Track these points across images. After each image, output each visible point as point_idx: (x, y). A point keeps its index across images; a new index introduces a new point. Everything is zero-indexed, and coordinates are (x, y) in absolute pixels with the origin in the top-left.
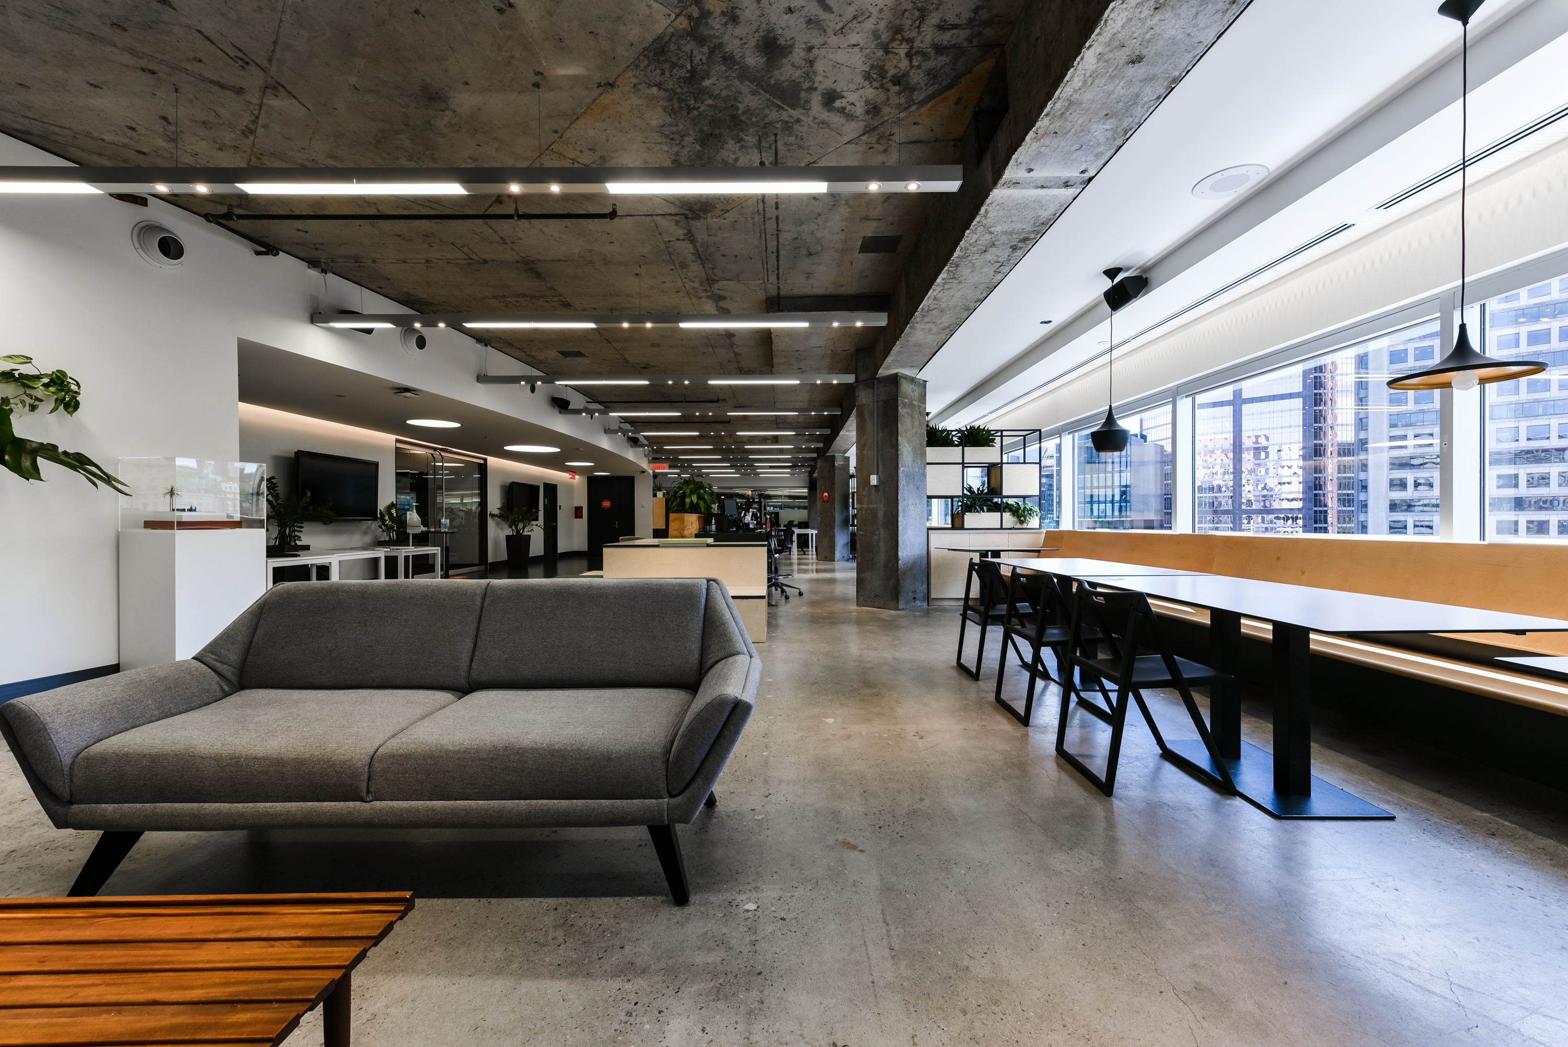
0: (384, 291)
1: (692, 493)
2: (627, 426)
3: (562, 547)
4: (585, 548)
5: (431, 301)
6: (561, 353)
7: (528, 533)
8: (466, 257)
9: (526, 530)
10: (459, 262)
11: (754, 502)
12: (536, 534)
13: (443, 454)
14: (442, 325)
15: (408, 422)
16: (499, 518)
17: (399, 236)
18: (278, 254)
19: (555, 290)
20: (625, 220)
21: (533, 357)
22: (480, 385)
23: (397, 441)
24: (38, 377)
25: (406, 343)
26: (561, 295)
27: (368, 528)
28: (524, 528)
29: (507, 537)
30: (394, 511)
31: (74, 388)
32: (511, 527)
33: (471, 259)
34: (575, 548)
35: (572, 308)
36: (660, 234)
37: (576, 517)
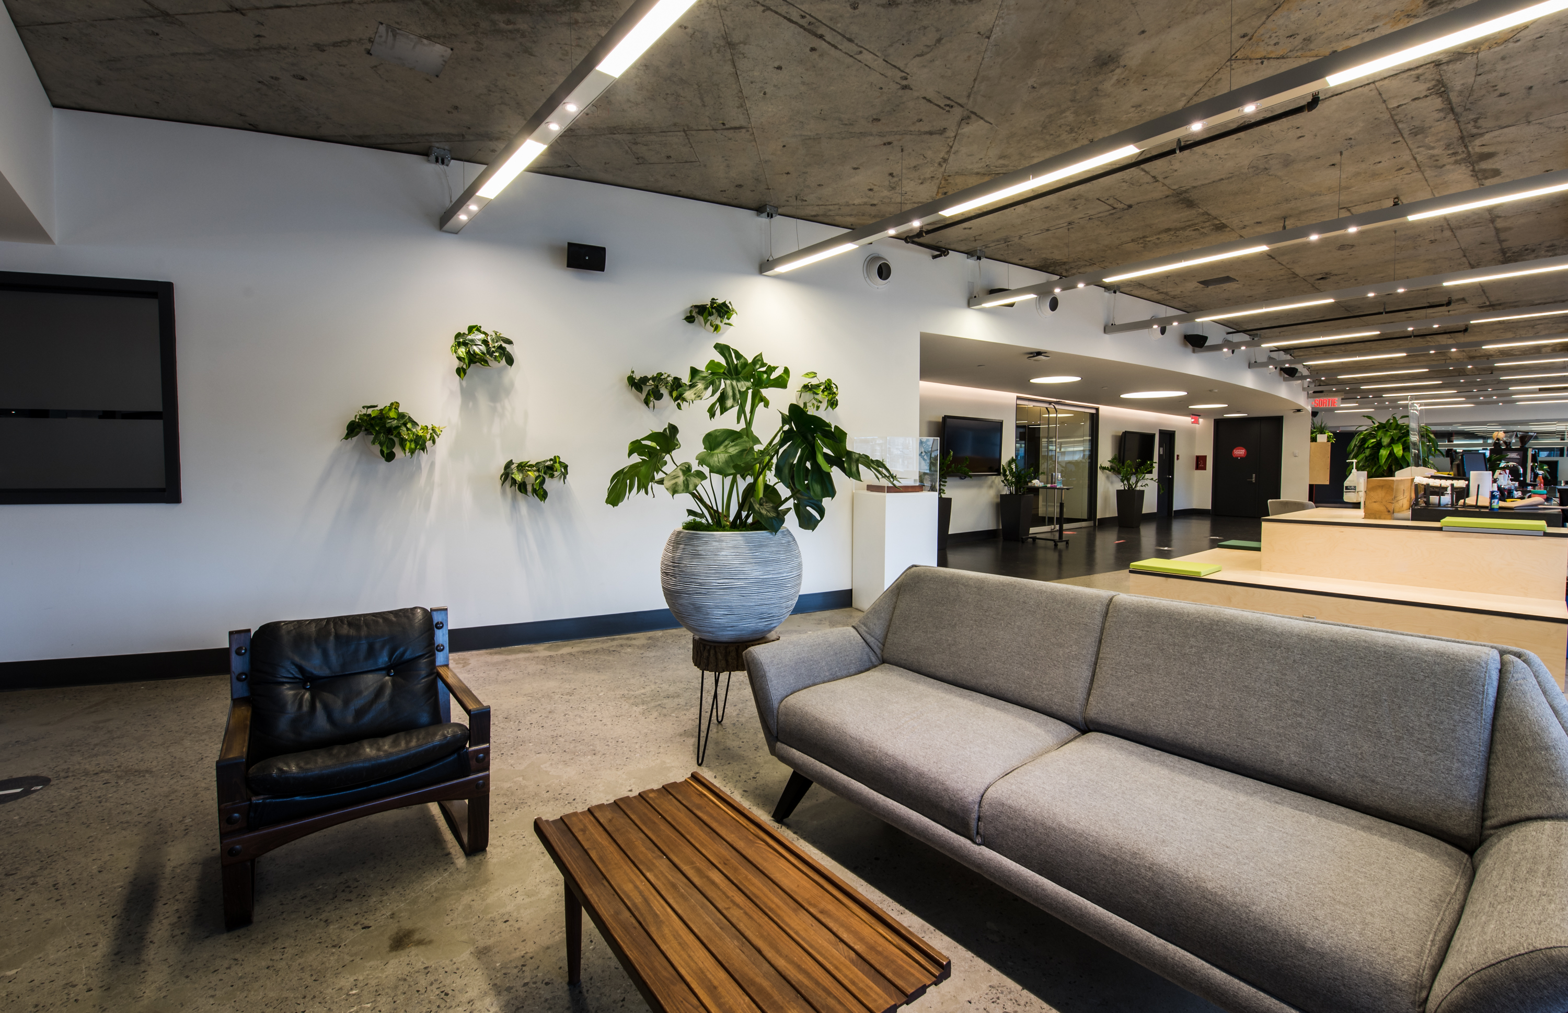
0: (1024, 262)
1: (1393, 441)
2: (1283, 356)
3: (1178, 505)
4: (1208, 506)
5: (1065, 260)
6: (1201, 283)
7: (1142, 489)
8: (1110, 208)
9: (1139, 484)
10: (1100, 215)
11: (1509, 448)
12: (1149, 487)
13: (1057, 407)
14: (1081, 286)
15: (1031, 381)
16: (1110, 471)
17: (1046, 208)
18: (948, 253)
19: (1209, 215)
20: (1327, 103)
21: (1166, 294)
22: (1107, 336)
23: (1018, 398)
24: (818, 386)
25: (1040, 308)
26: (1215, 218)
27: (993, 482)
28: (1137, 482)
29: (1118, 492)
30: (1013, 466)
31: (835, 390)
32: (1123, 481)
33: (1114, 208)
34: (1195, 505)
35: (1229, 229)
36: (1384, 101)
37: (1198, 468)
